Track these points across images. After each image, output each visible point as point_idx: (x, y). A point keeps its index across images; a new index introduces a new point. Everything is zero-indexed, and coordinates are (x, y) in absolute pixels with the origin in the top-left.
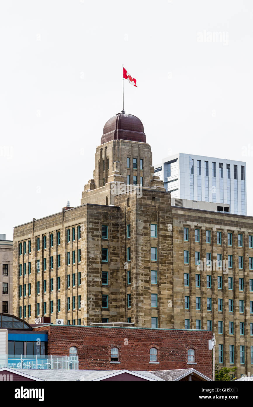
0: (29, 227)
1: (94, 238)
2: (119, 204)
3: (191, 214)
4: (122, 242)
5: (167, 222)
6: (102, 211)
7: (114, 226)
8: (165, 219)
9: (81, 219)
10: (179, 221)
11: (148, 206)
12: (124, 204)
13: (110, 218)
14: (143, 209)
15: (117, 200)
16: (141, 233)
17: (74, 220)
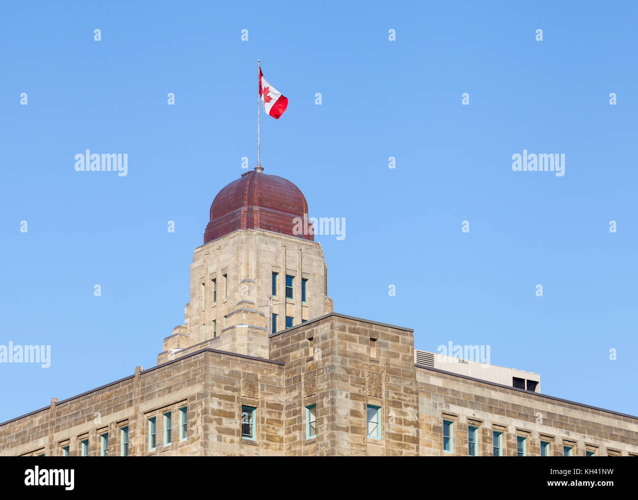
0: (41, 421)
1: (223, 436)
2: (281, 356)
3: (459, 387)
4: (293, 450)
5: (406, 403)
6: (243, 368)
7: (270, 410)
8: (400, 395)
9: (190, 388)
10: (431, 403)
11: (361, 359)
12: (296, 354)
13: (262, 389)
14: (348, 366)
15: (277, 347)
16: (345, 426)
17: (169, 392)
